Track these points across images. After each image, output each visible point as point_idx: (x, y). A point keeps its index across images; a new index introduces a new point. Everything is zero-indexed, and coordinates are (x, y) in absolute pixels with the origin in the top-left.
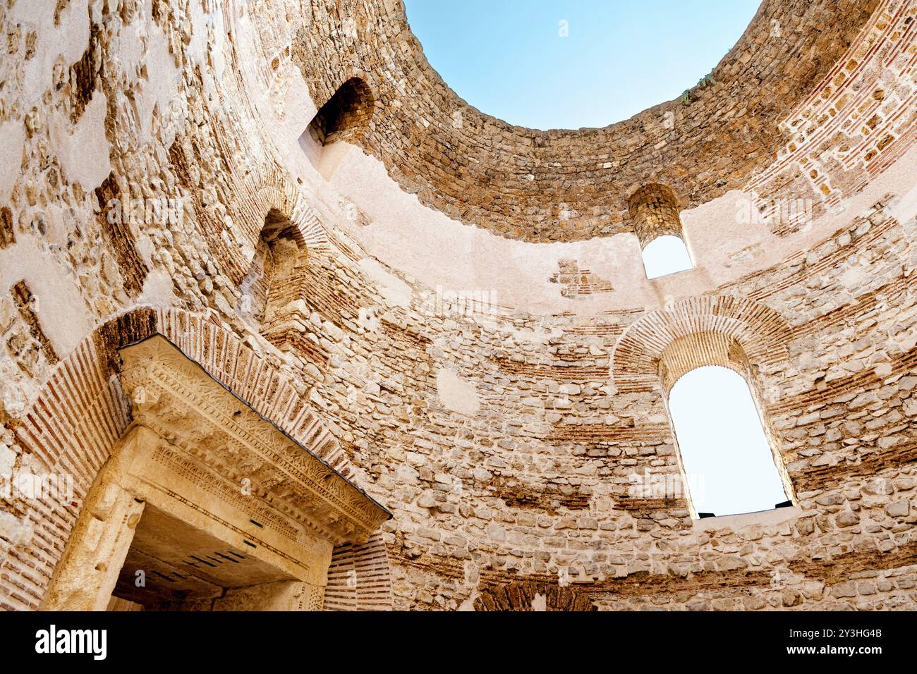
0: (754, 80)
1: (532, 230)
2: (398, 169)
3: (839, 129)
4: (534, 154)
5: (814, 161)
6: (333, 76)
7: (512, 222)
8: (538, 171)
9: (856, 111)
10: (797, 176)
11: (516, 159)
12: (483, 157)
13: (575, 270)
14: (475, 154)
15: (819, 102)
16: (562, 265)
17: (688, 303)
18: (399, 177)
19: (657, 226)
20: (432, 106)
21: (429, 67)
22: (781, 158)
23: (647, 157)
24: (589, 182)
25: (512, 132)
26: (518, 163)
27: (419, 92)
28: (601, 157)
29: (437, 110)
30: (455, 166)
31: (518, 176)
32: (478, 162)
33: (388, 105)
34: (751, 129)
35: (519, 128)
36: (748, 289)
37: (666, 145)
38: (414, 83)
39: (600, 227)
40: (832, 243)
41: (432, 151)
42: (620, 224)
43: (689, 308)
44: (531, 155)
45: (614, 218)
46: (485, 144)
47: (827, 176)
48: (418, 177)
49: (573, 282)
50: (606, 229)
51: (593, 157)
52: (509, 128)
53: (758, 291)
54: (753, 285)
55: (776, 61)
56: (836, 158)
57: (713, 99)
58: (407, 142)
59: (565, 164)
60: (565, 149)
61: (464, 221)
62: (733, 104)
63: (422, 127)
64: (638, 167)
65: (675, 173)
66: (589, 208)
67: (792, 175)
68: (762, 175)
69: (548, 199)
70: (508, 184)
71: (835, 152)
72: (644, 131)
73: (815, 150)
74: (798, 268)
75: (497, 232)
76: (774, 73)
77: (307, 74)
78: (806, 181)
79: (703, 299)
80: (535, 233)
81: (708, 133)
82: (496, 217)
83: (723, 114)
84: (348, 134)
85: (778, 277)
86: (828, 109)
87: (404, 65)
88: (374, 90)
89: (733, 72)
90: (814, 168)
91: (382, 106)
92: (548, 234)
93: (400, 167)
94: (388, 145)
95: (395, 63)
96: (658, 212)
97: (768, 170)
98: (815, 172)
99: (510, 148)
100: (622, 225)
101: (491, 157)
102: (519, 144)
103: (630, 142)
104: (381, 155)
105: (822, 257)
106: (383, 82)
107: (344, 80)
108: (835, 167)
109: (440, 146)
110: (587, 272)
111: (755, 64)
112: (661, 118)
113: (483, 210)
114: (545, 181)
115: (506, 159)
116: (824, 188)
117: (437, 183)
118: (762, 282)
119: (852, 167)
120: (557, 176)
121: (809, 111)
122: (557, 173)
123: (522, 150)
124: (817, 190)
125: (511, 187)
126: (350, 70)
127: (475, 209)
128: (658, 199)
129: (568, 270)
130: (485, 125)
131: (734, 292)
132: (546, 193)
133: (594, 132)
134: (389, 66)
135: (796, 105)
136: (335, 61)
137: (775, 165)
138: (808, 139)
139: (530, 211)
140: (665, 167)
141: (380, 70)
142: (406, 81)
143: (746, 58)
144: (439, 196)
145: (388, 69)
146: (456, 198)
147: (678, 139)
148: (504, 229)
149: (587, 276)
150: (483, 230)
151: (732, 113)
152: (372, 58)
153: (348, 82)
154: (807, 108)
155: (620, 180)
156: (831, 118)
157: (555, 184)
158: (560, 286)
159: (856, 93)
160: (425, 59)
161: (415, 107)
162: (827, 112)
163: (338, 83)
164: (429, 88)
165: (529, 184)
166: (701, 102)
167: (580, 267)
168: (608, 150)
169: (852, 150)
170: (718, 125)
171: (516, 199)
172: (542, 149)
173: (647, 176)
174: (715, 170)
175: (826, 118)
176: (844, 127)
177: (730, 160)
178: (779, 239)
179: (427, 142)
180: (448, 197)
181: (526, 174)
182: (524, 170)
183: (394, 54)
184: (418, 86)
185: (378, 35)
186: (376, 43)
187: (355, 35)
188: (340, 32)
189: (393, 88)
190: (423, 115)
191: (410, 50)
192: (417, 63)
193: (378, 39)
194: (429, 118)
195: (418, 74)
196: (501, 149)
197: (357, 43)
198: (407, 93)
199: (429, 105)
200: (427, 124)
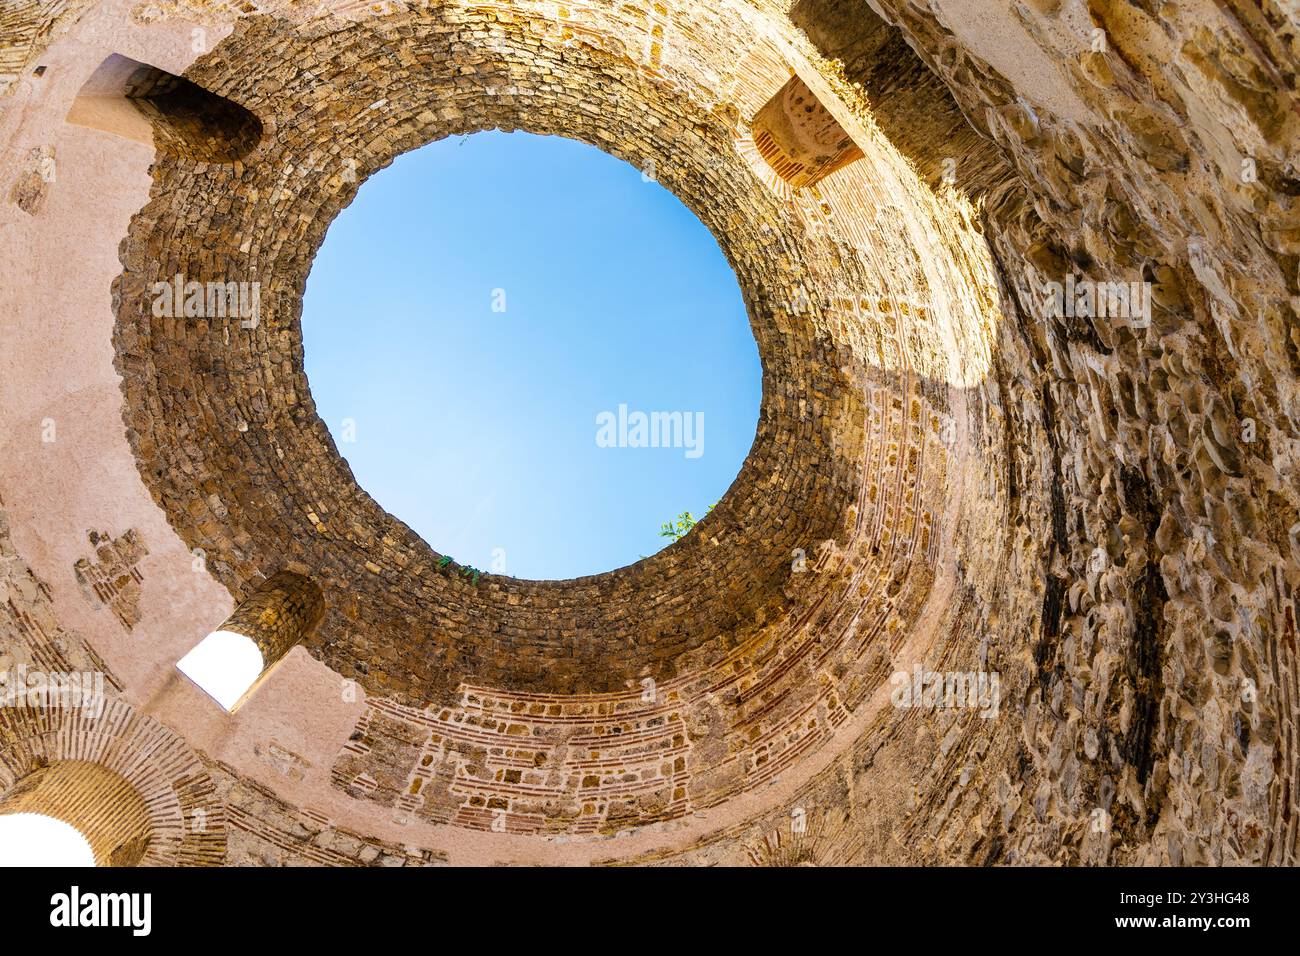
0: (496, 624)
1: (163, 466)
2: (152, 227)
3: (489, 748)
4: (280, 416)
5: (442, 749)
6: (246, 88)
7: (158, 433)
8: (257, 432)
9: (515, 749)
10: (416, 745)
11: (259, 395)
12: (237, 347)
13: (133, 559)
14: (236, 334)
15: (506, 706)
16: (129, 537)
17: (171, 740)
18: (139, 235)
19: (265, 627)
20: (274, 247)
21: (326, 225)
22: (427, 713)
23: (350, 561)
24: (277, 506)
25: (294, 372)
26: (254, 400)
27: (285, 222)
28: (320, 504)
29: (273, 257)
31: (235, 409)
32: (227, 343)
33: (244, 184)
34: (443, 657)
35: (304, 379)
36: (237, 798)
37: (375, 574)
38: (295, 210)
39: (222, 556)
40: (357, 844)
42: (240, 580)
43: (163, 747)
44: (275, 412)
45: (244, 567)
46: (258, 342)
47: (433, 775)
48: (155, 263)
49: (108, 567)
50: (222, 567)
51: (315, 494)
52: (298, 366)
53: (242, 811)
54: (247, 800)
55: (525, 634)
56: (457, 770)
57: (455, 594)
58: (203, 227)
59: (287, 463)
60: (307, 452)
61: (121, 362)
62: (460, 618)
63: (237, 244)
64: (332, 557)
65: (348, 606)
66: (241, 527)
67: (415, 739)
68: (398, 706)
69: (224, 465)
70: (216, 400)
71: (462, 763)
72: (380, 537)
73: (455, 741)
74: (304, 834)
75: (130, 418)
76: (513, 639)
77: (229, 46)
78: (415, 759)
79: (188, 755)
80: (160, 474)
81: (415, 614)
82: (154, 406)
83: (444, 616)
84: (167, 133)
85: (278, 820)
86: (504, 721)
87: (312, 190)
88: (256, 155)
89: (494, 595)
90: (435, 755)
91: (239, 175)
92: (169, 491)
93: (157, 230)
94: (183, 201)
95: (309, 175)
96: (284, 617)
97: (406, 709)
98: (431, 759)
99: (271, 379)
100: (240, 583)
101: (244, 360)
102: (282, 389)
103: (358, 528)
104: (160, 194)
105: (332, 847)
106: (274, 165)
107: (248, 105)
108: (447, 775)
110: (139, 578)
111: (512, 614)
112: (405, 549)
113: (154, 382)
114: (248, 449)
115: (252, 380)
116: (417, 783)
118: (258, 807)
119: (455, 794)
120: (264, 461)
121: (492, 704)
122: (269, 459)
123: (277, 397)
124: (411, 778)
125: (214, 406)
126: (268, 112)
127: (150, 368)
128: (303, 607)
129: (127, 549)
130: (285, 332)
131: (224, 784)
132: (231, 458)
133: (349, 478)
134: (301, 167)
135: (492, 685)
136: (271, 86)
137: (416, 711)
138: (462, 724)
139: (191, 449)
140: (348, 589)
141: (289, 157)
142: (292, 198)
143: (513, 601)
144: (141, 306)
145: (296, 168)
146: (152, 335)
147: (390, 584)
148: (140, 426)
149: (132, 582)
150: (121, 395)
151: (451, 624)
152: (301, 140)
153: (249, 113)
154: (494, 699)
155: (303, 545)
156: (495, 731)
157: (251, 464)
158: (90, 553)
159: (532, 735)
160: (334, 215)
161: (262, 223)
162: (499, 722)
163: (240, 98)
164: (299, 235)
165: (232, 428)
166: (445, 583)
167: (142, 565)
168: (334, 507)
169: (474, 778)
170: (429, 619)
171: (200, 422)
172: (291, 423)
173: (325, 576)
174: (375, 650)
175: (492, 725)
176: (494, 752)
177: (396, 659)
178: (329, 783)
179: (218, 258)
180: (147, 320)
181: (245, 419)
182: (249, 412)
183: (321, 169)
184: (293, 218)
185: (334, 139)
186: (323, 140)
187: (319, 107)
188: (313, 84)
189: (273, 183)
190: (255, 239)
191: (336, 190)
192: (324, 206)
193: (329, 141)
194: (256, 249)
195: (309, 213)
196: (263, 368)
197: (309, 112)
198: (276, 205)
199: (275, 243)
200: (245, 248)
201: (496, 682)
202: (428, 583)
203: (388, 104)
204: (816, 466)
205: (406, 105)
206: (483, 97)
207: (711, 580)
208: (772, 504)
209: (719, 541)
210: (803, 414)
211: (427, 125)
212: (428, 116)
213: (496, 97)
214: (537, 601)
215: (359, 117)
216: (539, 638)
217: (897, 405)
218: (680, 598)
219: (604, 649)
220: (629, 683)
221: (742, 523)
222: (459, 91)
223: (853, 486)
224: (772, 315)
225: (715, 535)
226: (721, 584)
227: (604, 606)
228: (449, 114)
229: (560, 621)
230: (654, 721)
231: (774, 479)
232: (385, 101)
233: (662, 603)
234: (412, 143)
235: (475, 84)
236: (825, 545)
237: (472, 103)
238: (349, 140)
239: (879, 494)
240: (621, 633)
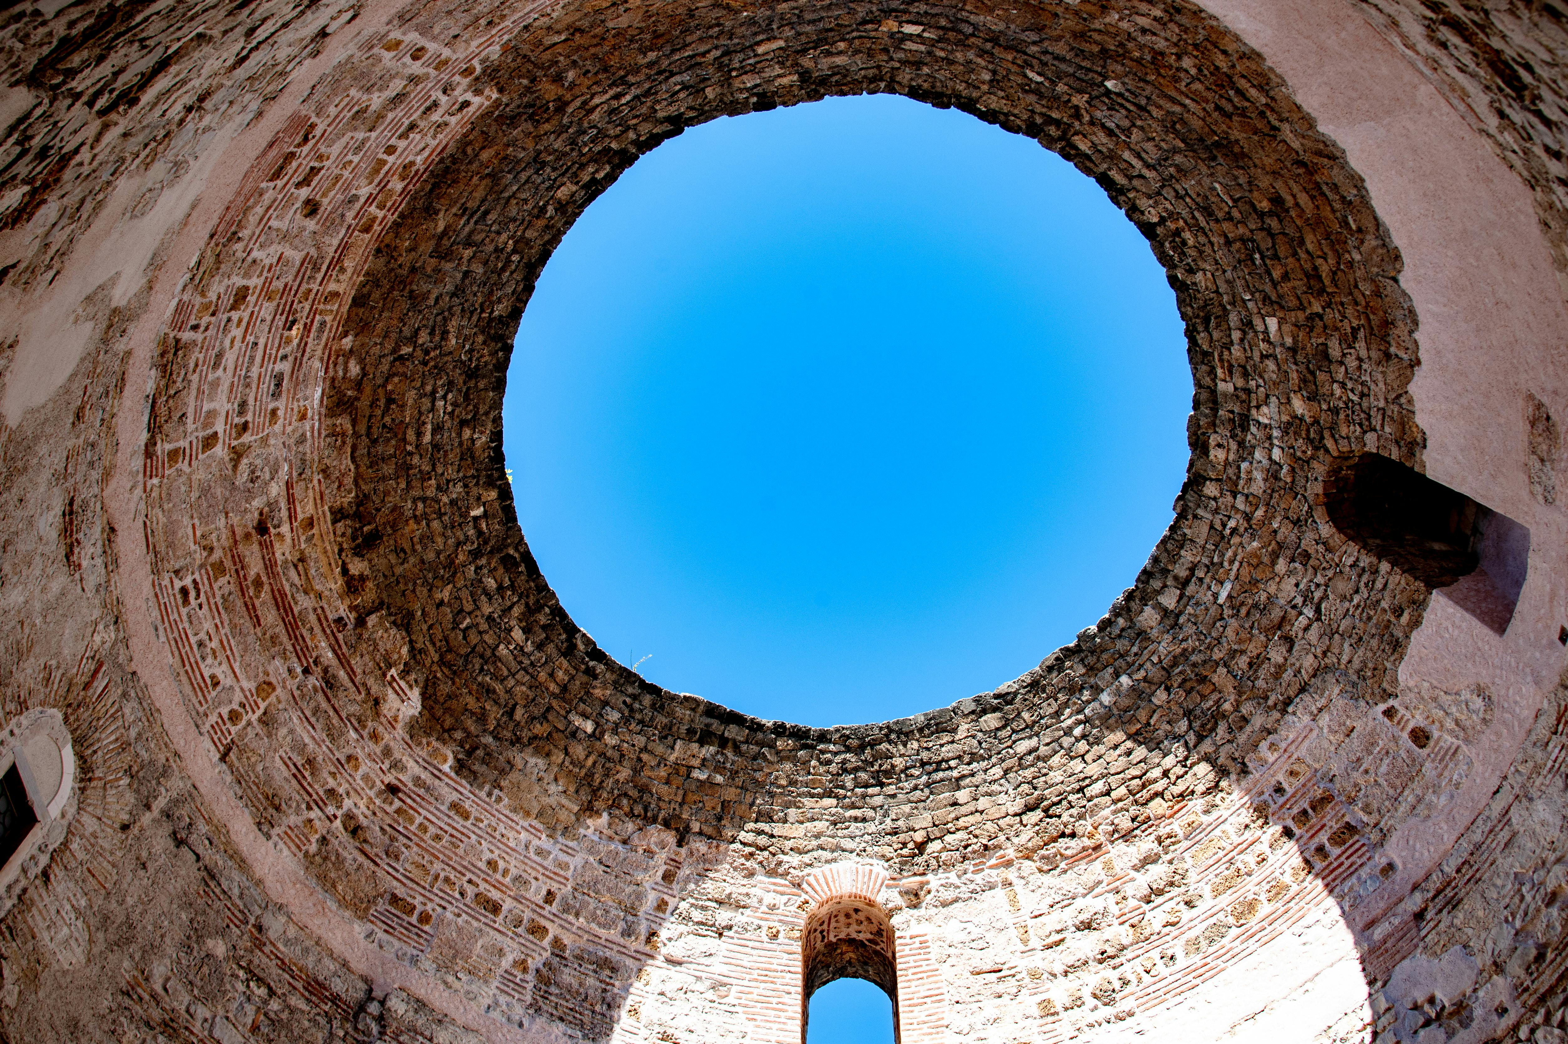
0: (550, 158)
1: (1180, 19)
2: (1393, 343)
3: (375, 134)
4: (1078, 117)
5: (420, 71)
6: (1365, 579)
7: (1221, 57)
8: (1089, 87)
10: (456, 37)
11: (1127, 132)
12: (1200, 183)
14: (1212, 199)
15: (420, 153)
18: (1402, 332)
20: (1239, 333)
21: (1198, 384)
22: (493, 51)
23: (808, 28)
24: (976, 18)
25: (1105, 175)
26: (1127, 123)
27: (1245, 374)
28: (922, 48)
29: (1234, 319)
30: (1274, 223)
31: (1143, 102)
32: (1217, 185)
33: (1316, 421)
34: (558, 80)
37: (757, 44)
38: (1243, 394)
41: (1299, 284)
44: (1087, 118)
46: (1178, 196)
47: (391, 64)
48: (1366, 288)
51: (941, 54)
52: (1104, 181)
55: (506, 194)
57: (634, 121)
58: (1334, 347)
59: (1015, 68)
60: (1001, 93)
61: (1336, 152)
62: (595, 116)
63: (1284, 327)
67: (467, 35)
69: (1097, 37)
70: (1177, 109)
72: (802, 74)
73: (420, 87)
75: (1274, 78)
77: (1397, 647)
78: (435, 38)
81: (654, 64)
82: (1253, 91)
83: (617, 97)
86: (400, 151)
87: (1238, 431)
88: (1320, 470)
89: (591, 167)
90: (420, 63)
91: (1327, 435)
93: (1384, 339)
94: (1373, 386)
95: (1252, 454)
97: (523, 25)
99: (1128, 156)
101: (1180, 170)
102: (1103, 149)
103: (842, 60)
104: (1401, 397)
106: (1295, 459)
107: (1353, 548)
109: (1276, 274)
111: (547, 185)
112: (755, 91)
113: (1274, 122)
114: (1083, 64)
115: (1149, 146)
117: (1337, 244)
120: (1047, 59)
121: (437, 134)
122: (1043, 63)
123: (1101, 137)
125: (1173, 100)
126: (1331, 542)
130: (1155, 219)
132: (1096, 48)
133: (916, 94)
134: (1265, 462)
135: (464, 137)
137: (507, 37)
138: (436, 96)
139: (1160, 43)
141: (1285, 475)
142: (1254, 412)
143: (565, 191)
144: (1353, 226)
145: (1270, 459)
147: (726, 53)
148: (1253, 66)
150: (1307, 108)
151: (597, 101)
152: (1282, 505)
154: (442, 136)
156: (393, 140)
157: (1062, 49)
159: (353, 193)
160: (1197, 402)
161: (1271, 365)
162: (402, 146)
163: (1366, 559)
164: (1221, 360)
165: (1126, 80)
166: (662, 115)
168: (900, 55)
169: (344, 121)
170: (629, 78)
171: (1177, 79)
172: (1055, 115)
175: (404, 136)
176: (364, 142)
179: (1296, 302)
180: (1335, 204)
181: (1119, 95)
182: (1122, 105)
183: (1244, 466)
184: (1240, 383)
185: (1248, 517)
186: (1259, 513)
187: (1281, 566)
188: (1299, 600)
189: (1286, 428)
190: (1267, 340)
191: (1212, 442)
192: (1215, 410)
193: (1253, 513)
194: (1257, 322)
195: (1225, 395)
196: (1148, 166)
197: (1288, 553)
198: (1267, 396)
199: (1242, 340)
200: (1272, 323)
201: (464, 142)
202: (682, 95)
203: (1216, 596)
204: (511, 713)
205: (1197, 604)
206: (1130, 665)
207: (431, 493)
208: (490, 619)
209: (476, 519)
210: (578, 721)
211: (1165, 586)
212: (1169, 600)
213: (1117, 675)
214: (541, 223)
215: (1237, 564)
216: (486, 213)
217: (550, 897)
218: (427, 438)
219: (413, 306)
220: (347, 342)
221: (483, 561)
222: (1155, 659)
223: (474, 773)
224: (702, 742)
225: (485, 515)
226: (420, 505)
227: (475, 318)
228: (1149, 617)
229: (491, 248)
230: (278, 385)
231: (518, 634)
232: (1221, 601)
233: (433, 409)
234: (1166, 550)
235: (1145, 679)
236: (415, 695)
237: (1135, 649)
238: (1232, 524)
239: (459, 823)
240: (423, 337)
